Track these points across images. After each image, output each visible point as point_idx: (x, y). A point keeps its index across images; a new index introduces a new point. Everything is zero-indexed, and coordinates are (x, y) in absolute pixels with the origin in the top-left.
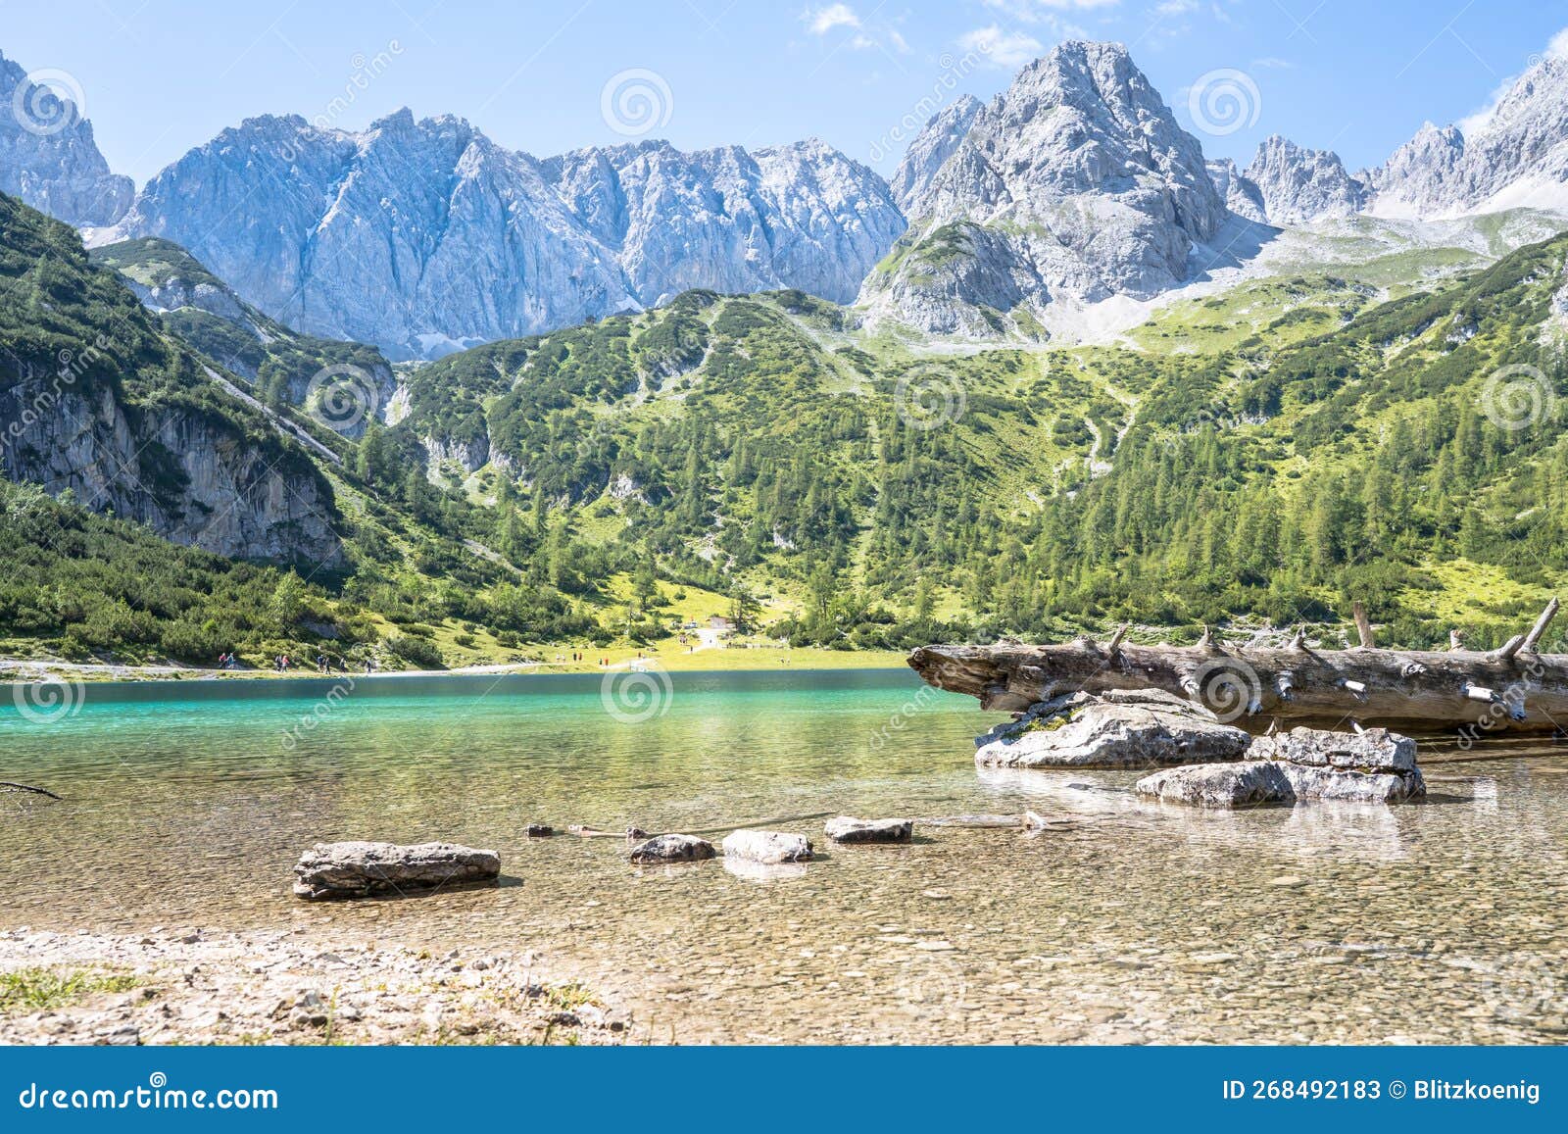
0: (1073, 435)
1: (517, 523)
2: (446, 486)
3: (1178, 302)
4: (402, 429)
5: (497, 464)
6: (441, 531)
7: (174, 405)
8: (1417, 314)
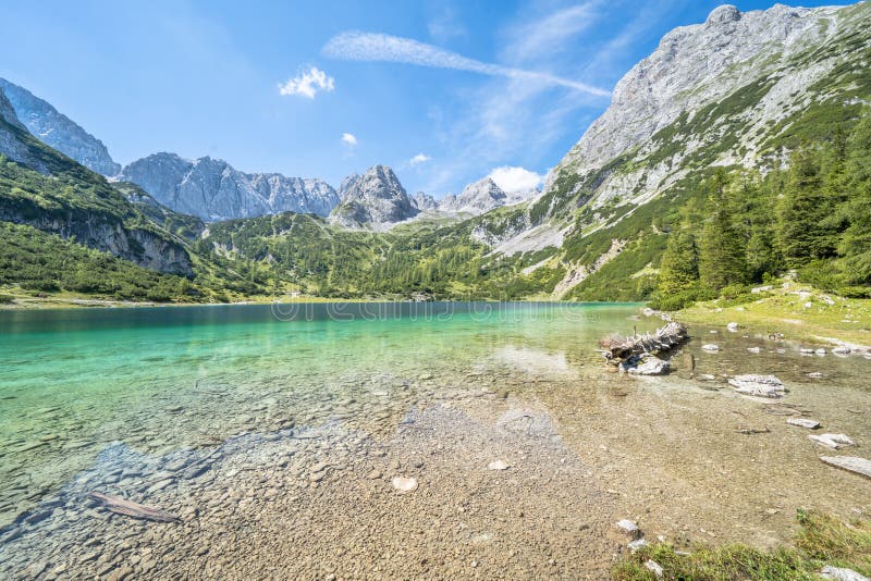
0: (378, 252)
1: (241, 265)
2: (220, 255)
3: (400, 224)
4: (208, 239)
5: (235, 250)
6: (221, 267)
7: (140, 229)
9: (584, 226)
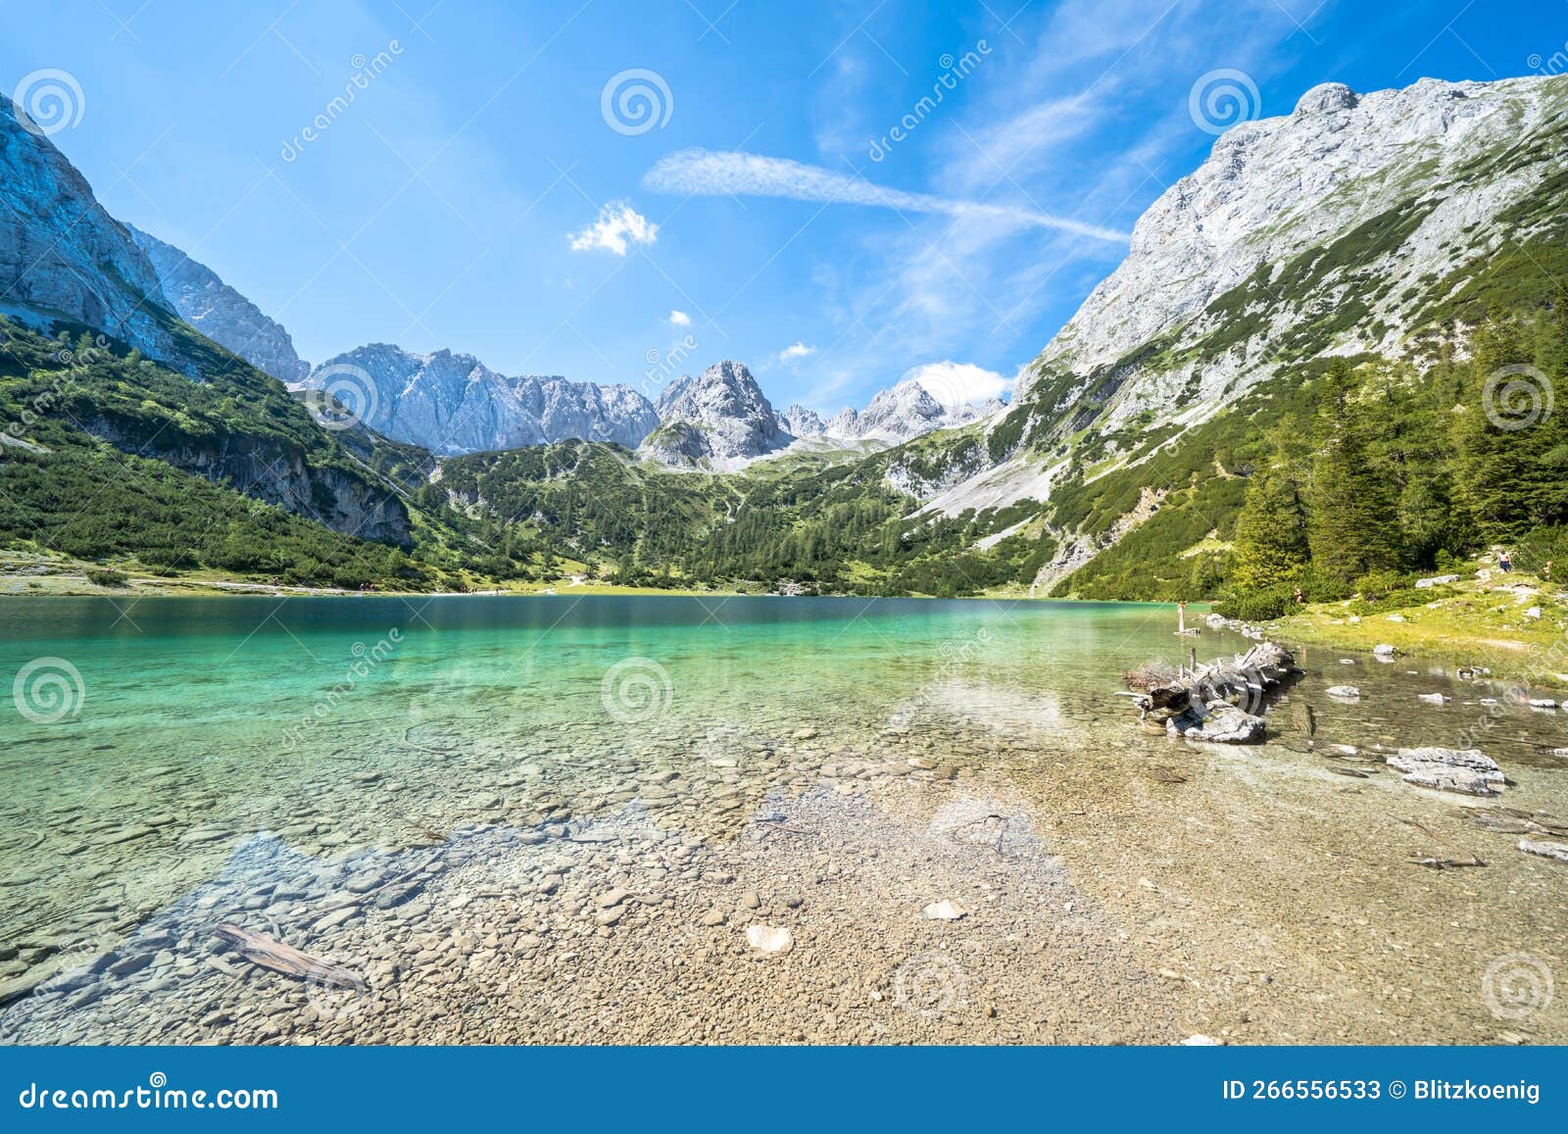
0: (721, 507)
1: (491, 529)
2: (457, 510)
3: (760, 460)
4: (439, 483)
5: (481, 502)
6: (457, 530)
7: (332, 467)
8: (841, 473)
9: (1087, 465)
